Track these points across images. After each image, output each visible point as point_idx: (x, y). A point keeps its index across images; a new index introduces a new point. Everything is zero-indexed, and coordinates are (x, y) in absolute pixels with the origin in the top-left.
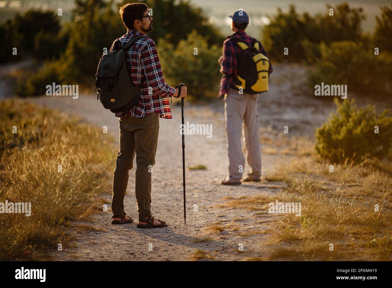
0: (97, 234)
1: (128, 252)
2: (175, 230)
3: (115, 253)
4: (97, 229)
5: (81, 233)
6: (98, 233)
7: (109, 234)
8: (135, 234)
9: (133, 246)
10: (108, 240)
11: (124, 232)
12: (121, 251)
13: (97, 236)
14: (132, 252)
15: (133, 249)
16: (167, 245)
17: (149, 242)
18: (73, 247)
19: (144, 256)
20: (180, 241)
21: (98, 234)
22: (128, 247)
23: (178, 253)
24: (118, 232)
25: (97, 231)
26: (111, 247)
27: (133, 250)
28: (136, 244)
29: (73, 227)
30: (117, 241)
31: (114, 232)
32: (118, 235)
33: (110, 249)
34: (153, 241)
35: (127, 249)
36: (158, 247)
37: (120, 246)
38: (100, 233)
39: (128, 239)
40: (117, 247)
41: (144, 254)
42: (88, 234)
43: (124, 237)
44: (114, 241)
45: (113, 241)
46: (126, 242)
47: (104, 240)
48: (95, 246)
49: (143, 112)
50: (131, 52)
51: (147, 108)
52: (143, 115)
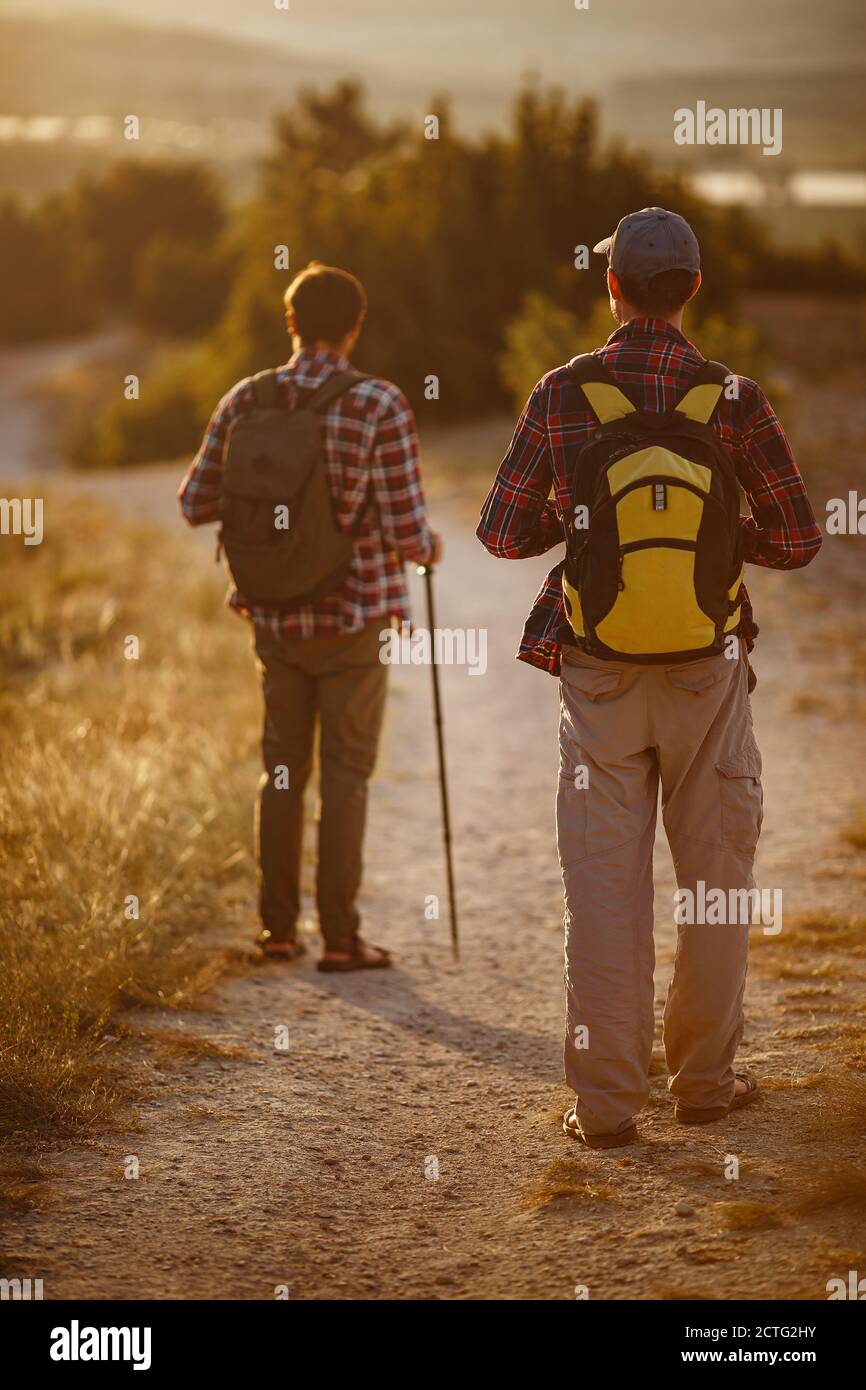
0: (223, 1070)
1: (320, 1155)
2: (498, 1057)
3: (271, 1160)
4: (226, 1049)
5: (169, 1068)
6: (226, 1066)
7: (264, 1071)
8: (356, 1075)
9: (338, 1129)
10: (258, 1102)
11: (318, 1064)
12: (293, 1148)
13: (221, 1081)
14: (331, 1154)
15: (339, 1141)
16: (460, 1124)
17: (400, 1107)
18: (129, 1130)
19: (374, 1172)
20: (509, 1107)
21: (228, 1070)
22: (323, 1131)
23: (493, 1161)
24: (299, 1065)
25: (227, 1057)
26: (261, 1132)
27: (338, 1148)
28: (353, 1119)
29: (146, 1039)
30: (288, 1104)
31: (284, 1065)
32: (297, 1078)
33: (257, 1143)
34: (415, 1107)
35: (318, 1143)
36: (429, 1133)
37: (295, 1126)
38: (236, 1069)
39: (328, 1094)
40: (285, 1132)
41: (373, 1165)
42: (194, 1072)
43: (315, 1087)
44: (276, 1104)
45: (272, 1105)
46: (319, 1112)
47: (242, 1101)
48: (205, 1130)
49: (358, 612)
50: (335, 421)
51: (370, 600)
52: (358, 623)
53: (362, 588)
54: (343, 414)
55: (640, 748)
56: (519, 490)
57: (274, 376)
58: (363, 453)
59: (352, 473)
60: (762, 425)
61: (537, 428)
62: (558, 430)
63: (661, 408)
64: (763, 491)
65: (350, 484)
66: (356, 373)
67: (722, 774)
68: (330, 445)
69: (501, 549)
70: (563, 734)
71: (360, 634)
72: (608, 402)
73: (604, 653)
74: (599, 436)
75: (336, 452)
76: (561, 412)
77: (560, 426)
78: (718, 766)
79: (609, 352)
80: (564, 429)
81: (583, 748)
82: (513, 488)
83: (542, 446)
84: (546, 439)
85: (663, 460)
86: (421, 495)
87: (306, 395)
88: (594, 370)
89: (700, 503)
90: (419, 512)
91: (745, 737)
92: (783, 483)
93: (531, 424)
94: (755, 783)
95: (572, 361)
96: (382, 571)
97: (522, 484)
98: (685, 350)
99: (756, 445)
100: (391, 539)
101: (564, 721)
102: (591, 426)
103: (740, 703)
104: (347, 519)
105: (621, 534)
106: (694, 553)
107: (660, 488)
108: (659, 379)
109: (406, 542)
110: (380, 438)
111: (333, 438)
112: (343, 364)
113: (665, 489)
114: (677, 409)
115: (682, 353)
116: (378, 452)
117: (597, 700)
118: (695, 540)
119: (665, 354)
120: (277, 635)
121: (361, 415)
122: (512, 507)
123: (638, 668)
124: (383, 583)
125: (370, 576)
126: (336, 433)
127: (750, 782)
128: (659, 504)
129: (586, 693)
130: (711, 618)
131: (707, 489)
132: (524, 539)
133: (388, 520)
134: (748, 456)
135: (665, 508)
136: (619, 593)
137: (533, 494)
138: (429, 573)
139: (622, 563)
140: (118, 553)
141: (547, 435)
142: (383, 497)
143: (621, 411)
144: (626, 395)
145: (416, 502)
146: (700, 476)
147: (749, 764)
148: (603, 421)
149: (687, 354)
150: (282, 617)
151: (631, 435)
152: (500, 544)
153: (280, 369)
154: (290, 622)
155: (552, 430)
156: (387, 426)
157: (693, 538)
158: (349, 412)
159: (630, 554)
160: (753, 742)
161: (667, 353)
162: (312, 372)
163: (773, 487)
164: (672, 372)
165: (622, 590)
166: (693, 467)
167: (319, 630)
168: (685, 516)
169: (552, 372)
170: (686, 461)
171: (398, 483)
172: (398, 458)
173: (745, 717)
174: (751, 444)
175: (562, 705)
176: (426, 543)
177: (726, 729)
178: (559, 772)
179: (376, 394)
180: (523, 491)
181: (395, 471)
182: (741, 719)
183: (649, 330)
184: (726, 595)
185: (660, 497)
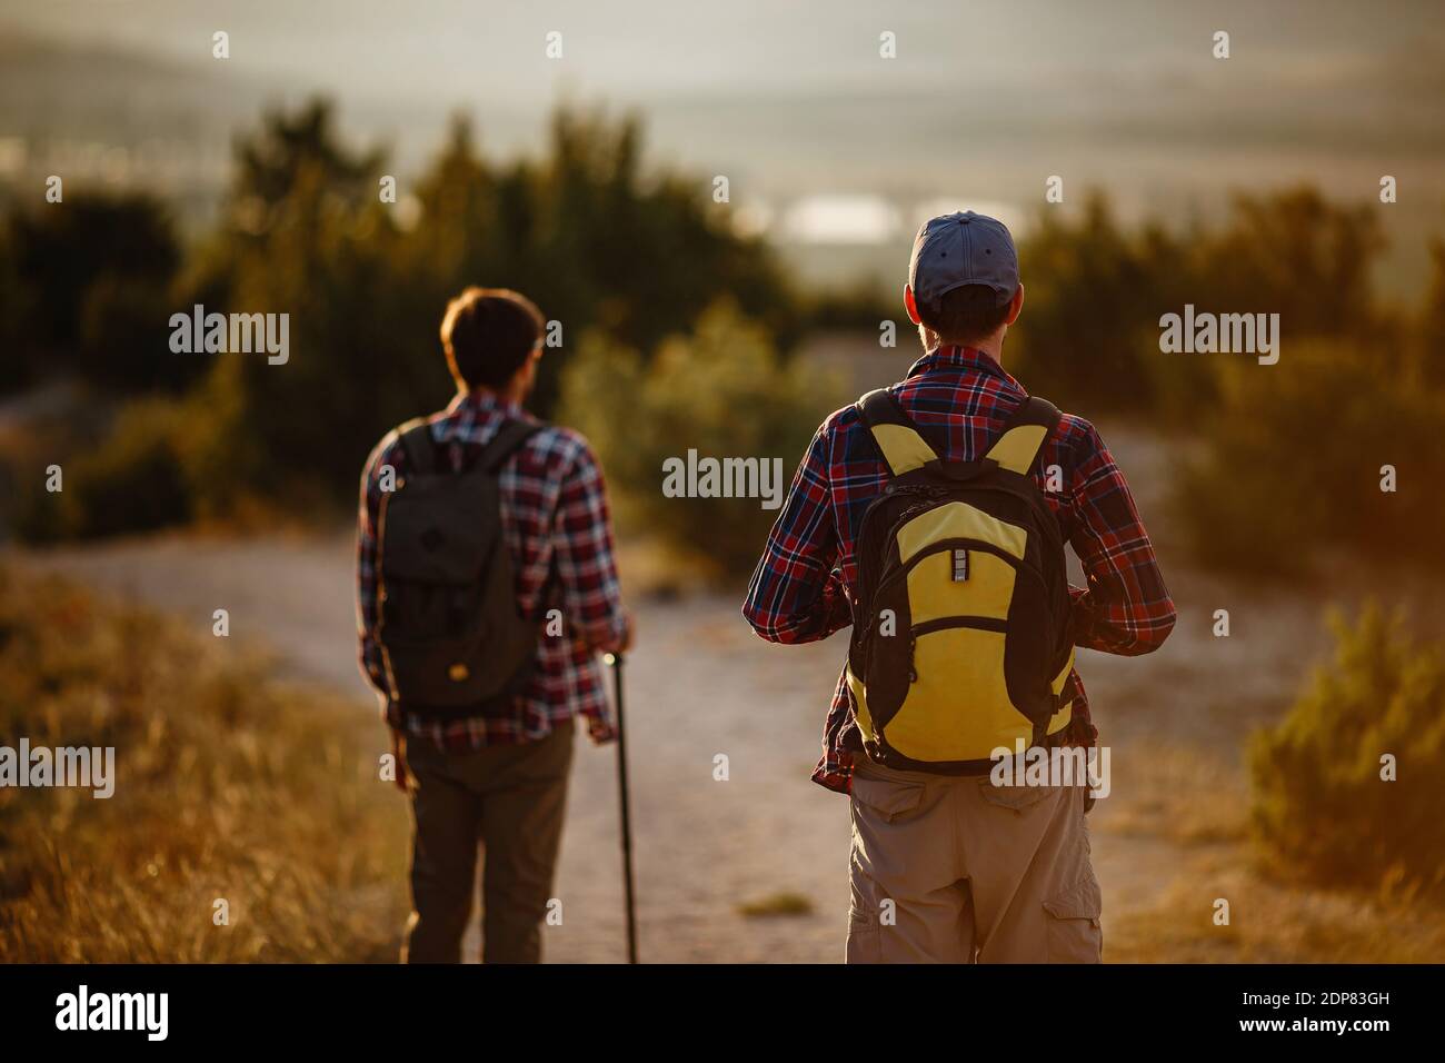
49: (543, 712)
50: (510, 482)
51: (558, 698)
52: (545, 727)
53: (549, 684)
54: (520, 472)
55: (949, 879)
56: (795, 558)
57: (428, 429)
58: (543, 520)
59: (533, 544)
60: (1098, 475)
61: (818, 481)
62: (842, 483)
63: (969, 457)
64: (1100, 557)
65: (529, 558)
66: (532, 421)
67: (1050, 915)
68: (505, 511)
69: (772, 631)
70: (854, 865)
71: (546, 739)
72: (903, 448)
73: (896, 761)
74: (890, 490)
75: (512, 520)
76: (847, 460)
77: (846, 479)
78: (1045, 904)
79: (907, 387)
80: (850, 482)
81: (876, 882)
82: (788, 555)
83: (824, 503)
84: (829, 495)
85: (963, 519)
86: (613, 569)
87: (472, 451)
88: (888, 409)
89: (1011, 572)
90: (611, 589)
91: (1080, 868)
92: (1126, 547)
93: (812, 477)
94: (1093, 926)
95: (863, 399)
96: (568, 662)
97: (798, 551)
98: (1002, 385)
99: (1090, 501)
100: (577, 622)
101: (856, 849)
102: (883, 478)
103: (1073, 825)
104: (529, 601)
105: (913, 610)
106: (1003, 635)
107: (960, 554)
108: (968, 420)
109: (597, 625)
110: (564, 500)
111: (508, 501)
112: (515, 409)
113: (967, 555)
114: (988, 456)
115: (997, 387)
116: (561, 516)
117: (895, 820)
118: (1006, 619)
119: (976, 389)
120: (440, 746)
121: (540, 473)
122: (786, 579)
123: (943, 780)
124: (570, 676)
125: (556, 669)
126: (512, 496)
127: (1087, 924)
128: (961, 574)
129: (881, 813)
130: (1028, 718)
131: (1021, 556)
132: (801, 618)
133: (574, 599)
134: (1080, 513)
135: (967, 578)
136: (911, 685)
137: (812, 563)
138: (618, 663)
139: (913, 648)
140: (106, 643)
141: (829, 489)
142: (567, 570)
143: (919, 459)
144: (926, 441)
145: (607, 576)
146: (1013, 538)
147: (1085, 902)
148: (896, 471)
149: (1003, 389)
150: (445, 725)
151: (927, 489)
152: (771, 625)
153: (437, 418)
154: (456, 729)
155: (836, 484)
156: (573, 485)
157: (1003, 615)
158: (526, 470)
159: (922, 637)
160: (1090, 875)
161: (979, 389)
162: (480, 420)
163: (1112, 552)
164: (983, 411)
165: (915, 681)
166: (1004, 528)
167: (492, 737)
168: (993, 589)
169: (838, 411)
170: (995, 520)
171: (585, 554)
172: (586, 523)
173: (1080, 843)
174: (1084, 500)
175: (854, 827)
176: (618, 628)
177: (1055, 858)
178: (850, 912)
179: (559, 446)
180: (801, 559)
181: (581, 539)
182: (1076, 845)
183: (957, 361)
184: (1049, 688)
185: (960, 564)
